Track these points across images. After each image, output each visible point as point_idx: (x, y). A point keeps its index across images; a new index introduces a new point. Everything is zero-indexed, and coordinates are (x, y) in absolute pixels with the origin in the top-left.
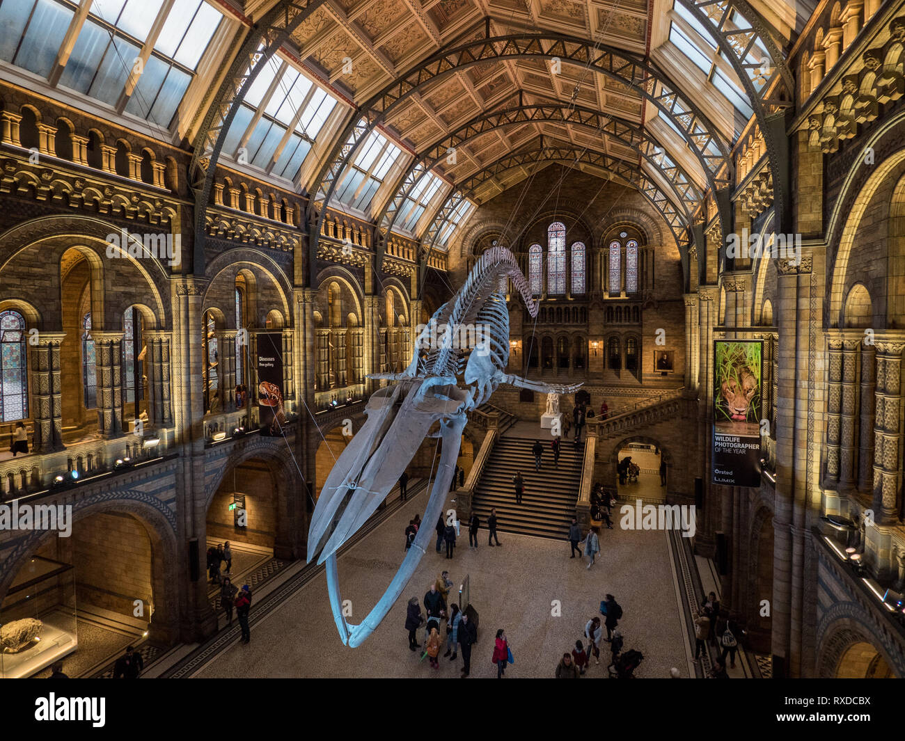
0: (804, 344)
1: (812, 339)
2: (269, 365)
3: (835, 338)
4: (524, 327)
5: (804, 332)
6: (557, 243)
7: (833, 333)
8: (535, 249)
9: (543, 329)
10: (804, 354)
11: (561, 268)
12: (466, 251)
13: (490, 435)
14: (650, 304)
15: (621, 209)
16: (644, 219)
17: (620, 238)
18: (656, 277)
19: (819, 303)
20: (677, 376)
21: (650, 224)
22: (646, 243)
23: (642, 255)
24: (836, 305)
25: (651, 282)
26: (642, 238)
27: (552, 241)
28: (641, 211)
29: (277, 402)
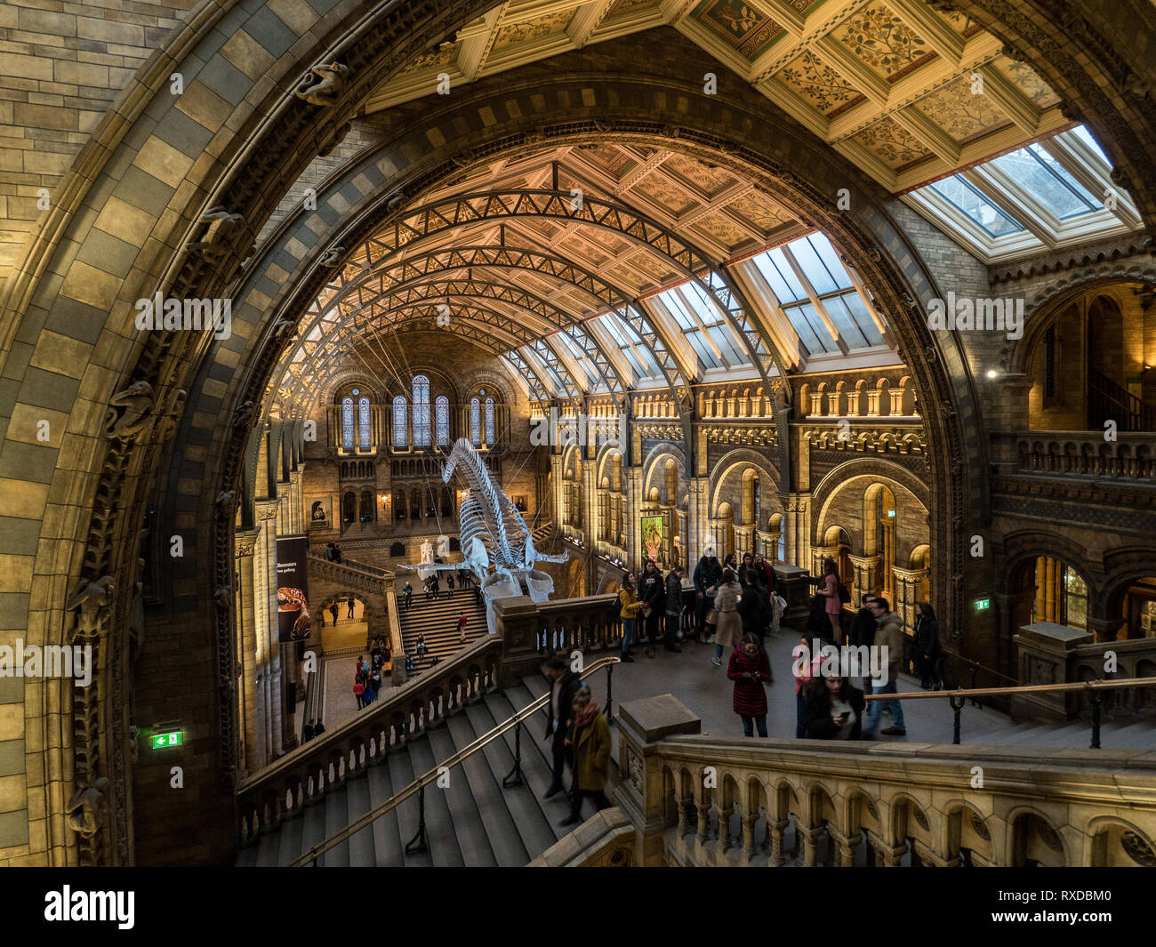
0: (701, 526)
1: (704, 523)
2: (289, 570)
3: (714, 524)
4: (392, 480)
5: (701, 520)
6: (421, 395)
7: (714, 521)
8: (399, 401)
9: (411, 482)
10: (701, 531)
11: (426, 419)
12: (325, 400)
13: (391, 597)
14: (508, 456)
15: (482, 370)
16: (501, 381)
17: (479, 394)
18: (512, 432)
19: (707, 506)
20: (530, 516)
21: (507, 386)
22: (503, 402)
23: (498, 413)
24: (714, 509)
25: (507, 436)
26: (500, 398)
27: (416, 392)
28: (499, 374)
29: (300, 605)
